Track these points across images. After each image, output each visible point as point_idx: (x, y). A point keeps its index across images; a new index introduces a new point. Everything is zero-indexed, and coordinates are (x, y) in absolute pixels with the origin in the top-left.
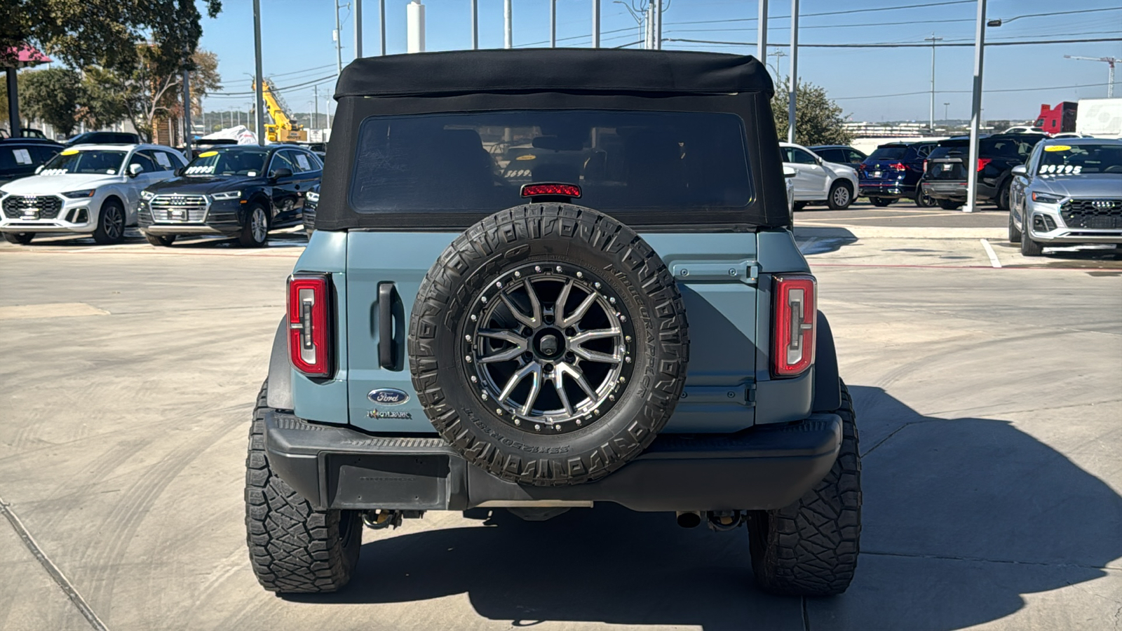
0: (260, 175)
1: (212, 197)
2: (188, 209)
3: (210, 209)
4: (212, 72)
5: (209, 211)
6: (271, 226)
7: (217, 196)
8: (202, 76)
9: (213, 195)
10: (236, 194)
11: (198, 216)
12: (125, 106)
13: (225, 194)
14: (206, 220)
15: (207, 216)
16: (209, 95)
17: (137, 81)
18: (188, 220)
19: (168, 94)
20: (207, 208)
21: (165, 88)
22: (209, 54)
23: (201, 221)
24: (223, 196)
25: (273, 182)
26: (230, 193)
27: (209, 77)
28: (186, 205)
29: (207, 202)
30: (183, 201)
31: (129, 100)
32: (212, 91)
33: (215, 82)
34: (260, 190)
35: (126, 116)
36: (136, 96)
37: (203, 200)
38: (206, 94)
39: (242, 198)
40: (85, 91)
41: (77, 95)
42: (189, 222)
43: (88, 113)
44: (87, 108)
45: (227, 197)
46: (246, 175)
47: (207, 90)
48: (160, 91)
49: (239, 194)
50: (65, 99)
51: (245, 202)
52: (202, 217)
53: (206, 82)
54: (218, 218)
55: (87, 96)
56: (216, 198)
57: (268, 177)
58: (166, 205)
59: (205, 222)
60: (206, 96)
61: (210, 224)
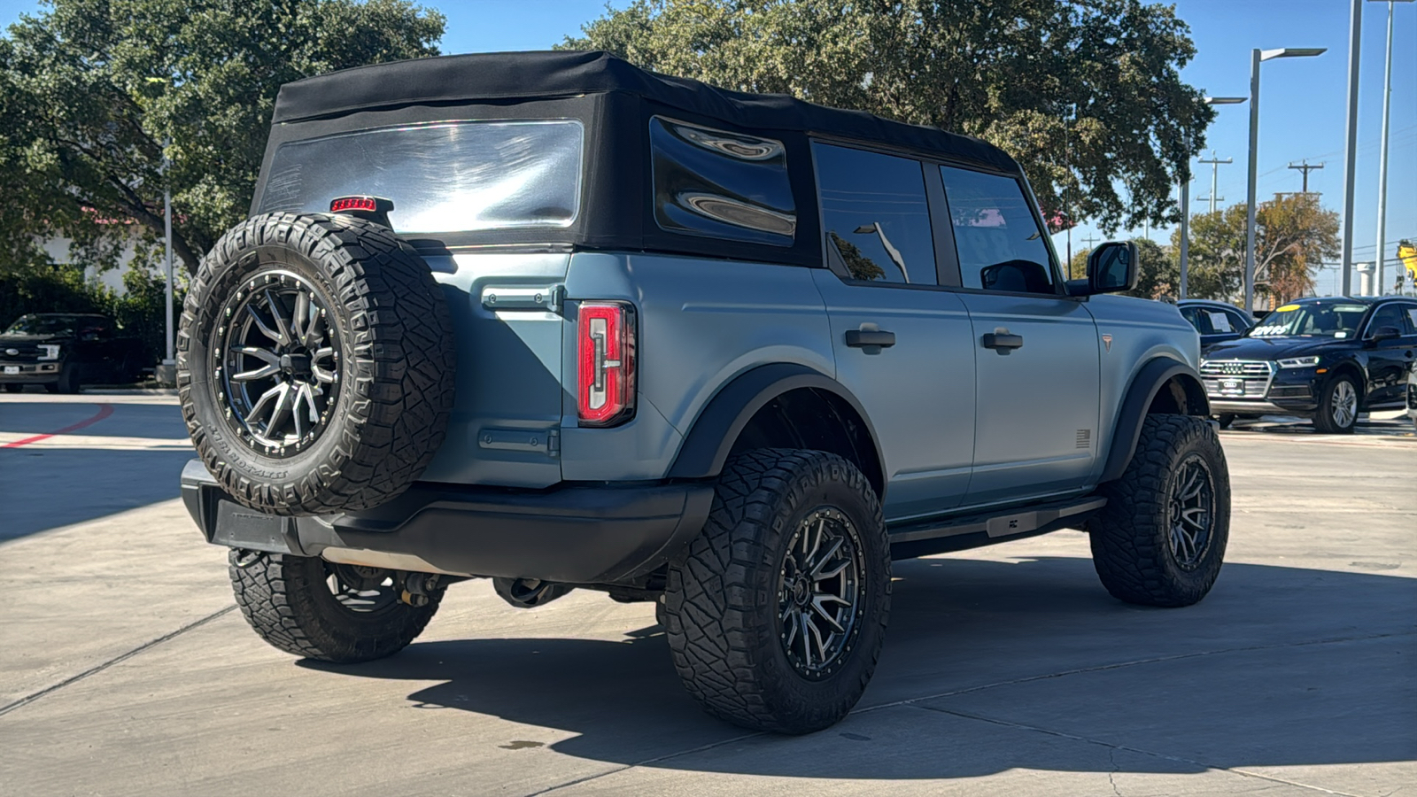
0: (1351, 336)
1: (1278, 365)
2: (1245, 379)
3: (1275, 379)
4: (1331, 236)
5: (1273, 383)
6: (1363, 406)
7: (1285, 363)
8: (1318, 242)
9: (1279, 361)
10: (1312, 361)
11: (1257, 389)
12: (1217, 282)
13: (1297, 360)
14: (1267, 395)
15: (1270, 388)
16: (1326, 266)
17: (1235, 251)
18: (1244, 393)
19: (1274, 267)
20: (1270, 378)
21: (1269, 258)
22: (1328, 213)
23: (1261, 396)
24: (1294, 362)
25: (1371, 346)
26: (1303, 359)
27: (1327, 243)
28: (1243, 374)
29: (1270, 370)
30: (1240, 368)
31: (1223, 275)
32: (1330, 261)
33: (1335, 249)
34: (1350, 355)
35: (1219, 294)
36: (1234, 270)
37: (1266, 368)
38: (1322, 264)
39: (1320, 366)
40: (1168, 265)
41: (1158, 269)
42: (1246, 396)
43: (1169, 291)
44: (1168, 285)
45: (1299, 364)
46: (1333, 336)
47: (1324, 260)
48: (1263, 262)
49: (1317, 360)
50: (1144, 274)
51: (1323, 371)
52: (1263, 390)
53: (1323, 250)
54: (1284, 392)
55: (1170, 271)
56: (1284, 366)
57: (1363, 339)
58: (1216, 373)
59: (1266, 397)
60: (1322, 267)
61: (1272, 401)
